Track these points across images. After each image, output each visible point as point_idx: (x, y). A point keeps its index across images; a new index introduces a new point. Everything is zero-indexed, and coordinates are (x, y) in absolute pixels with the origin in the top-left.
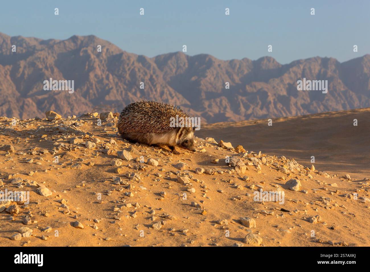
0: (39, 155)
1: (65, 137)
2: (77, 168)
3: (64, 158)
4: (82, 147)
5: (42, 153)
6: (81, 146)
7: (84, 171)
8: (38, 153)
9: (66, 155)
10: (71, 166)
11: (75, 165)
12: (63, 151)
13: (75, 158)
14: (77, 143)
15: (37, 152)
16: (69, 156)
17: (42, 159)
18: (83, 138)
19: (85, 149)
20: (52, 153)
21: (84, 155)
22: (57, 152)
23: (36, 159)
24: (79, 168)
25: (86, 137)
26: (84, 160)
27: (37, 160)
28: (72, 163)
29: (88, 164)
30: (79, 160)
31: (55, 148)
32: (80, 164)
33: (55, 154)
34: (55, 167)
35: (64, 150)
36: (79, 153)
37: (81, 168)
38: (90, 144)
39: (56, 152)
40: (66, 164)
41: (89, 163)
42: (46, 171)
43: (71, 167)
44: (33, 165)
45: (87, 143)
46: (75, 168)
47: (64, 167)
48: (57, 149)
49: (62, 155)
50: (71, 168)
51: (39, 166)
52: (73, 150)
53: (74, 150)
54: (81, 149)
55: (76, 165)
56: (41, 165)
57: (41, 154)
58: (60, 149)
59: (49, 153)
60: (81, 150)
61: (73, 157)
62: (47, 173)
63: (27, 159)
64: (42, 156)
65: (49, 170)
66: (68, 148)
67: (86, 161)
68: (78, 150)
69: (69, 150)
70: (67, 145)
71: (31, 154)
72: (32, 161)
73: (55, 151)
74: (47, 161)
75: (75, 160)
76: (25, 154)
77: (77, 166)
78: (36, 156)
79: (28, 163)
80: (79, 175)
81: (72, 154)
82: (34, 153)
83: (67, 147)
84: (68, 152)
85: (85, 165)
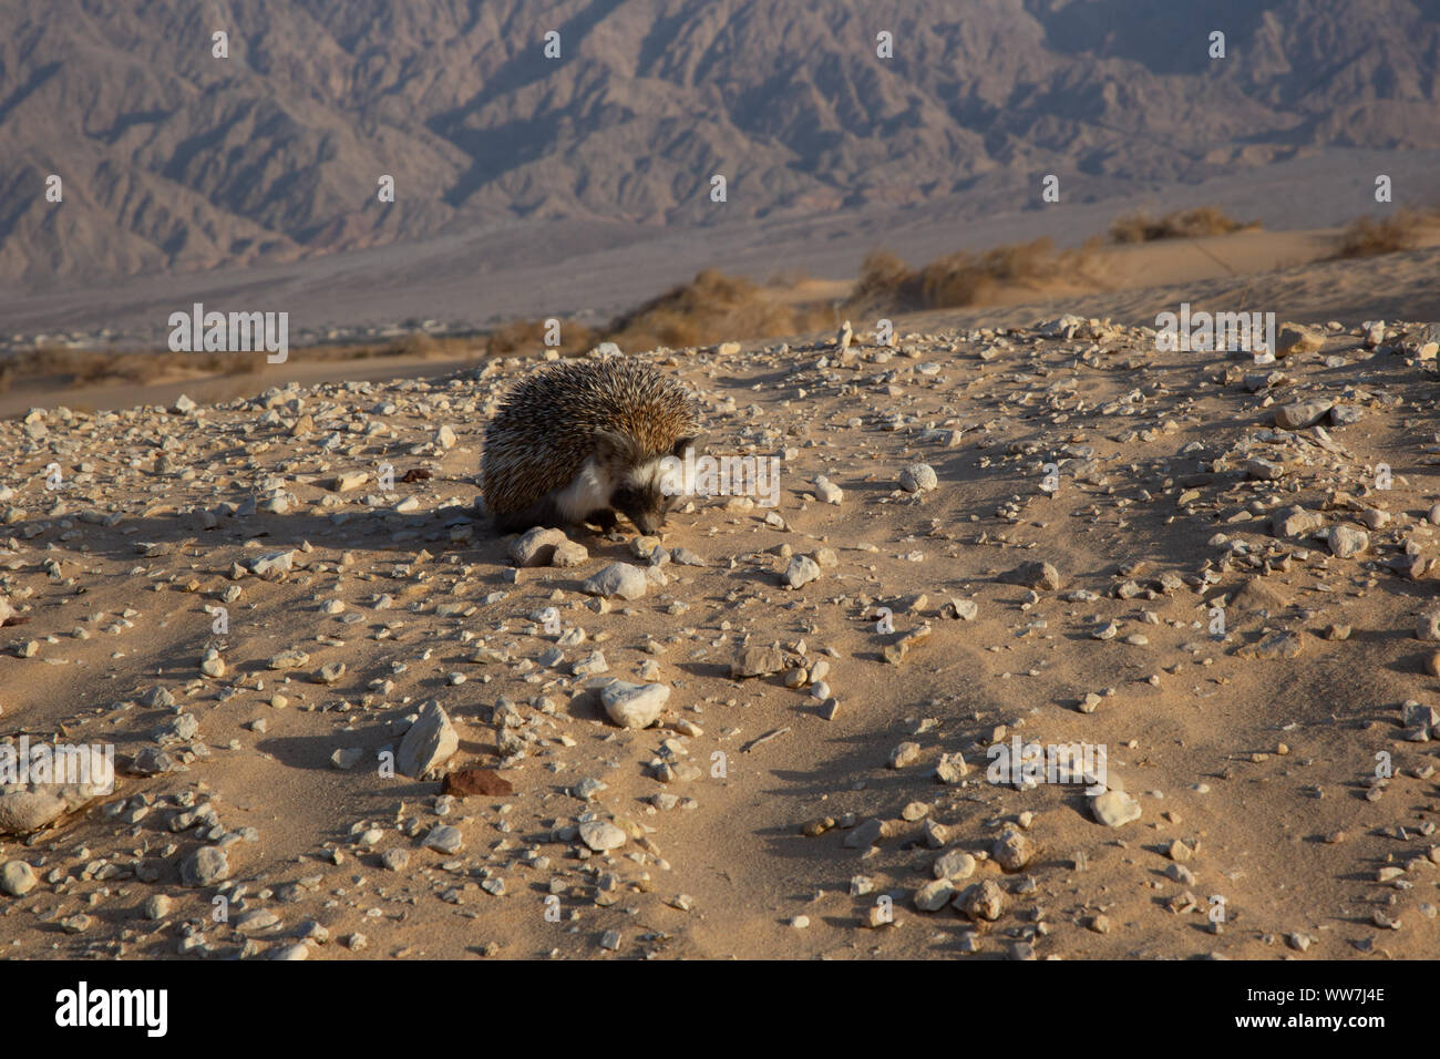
0: (1145, 596)
1: (1259, 505)
2: (1282, 652)
3: (1241, 608)
4: (1314, 553)
5: (1159, 588)
6: (1312, 548)
7: (1308, 668)
8: (1142, 590)
9: (1245, 593)
10: (1260, 644)
11: (1274, 641)
12: (1240, 575)
13: (1280, 605)
14: (1299, 534)
15: (1140, 584)
16: (1259, 596)
17: (1153, 616)
18: (1324, 505)
19: (1326, 562)
20: (1195, 588)
21: (1316, 590)
22: (1216, 580)
23: (1129, 618)
24: (1287, 652)
25: (1336, 501)
26: (1312, 615)
27: (1133, 624)
28: (1266, 630)
29: (1324, 634)
30: (1296, 612)
31: (1210, 564)
32: (1294, 635)
33: (1205, 588)
34: (1196, 652)
35: (1241, 570)
36: (1302, 578)
37: (1297, 653)
38: (1349, 538)
39: (1209, 583)
40: (1244, 634)
41: (1330, 629)
42: (1156, 680)
43: (1256, 650)
44: (1113, 649)
45: (1332, 529)
46: (1275, 653)
47: (1231, 652)
48: (1217, 568)
49: (1234, 592)
50: (1258, 656)
51: (1133, 653)
52: (1278, 567)
53: (1282, 569)
54: (1310, 562)
55: (1279, 640)
56: (1142, 648)
57: (1153, 594)
58: (1227, 568)
59: (1185, 586)
60: (1310, 567)
61: (1273, 602)
62: (1158, 690)
63: (1098, 619)
64: (1154, 606)
65: (1170, 671)
66: (1259, 563)
67: (1316, 618)
68: (1295, 564)
69: (1261, 570)
70: (1258, 543)
71: (1118, 596)
72: (1112, 632)
73: (1208, 578)
74: (1172, 624)
75: (1281, 611)
76: (1095, 597)
77: (1281, 644)
78: (1134, 604)
79: (1100, 639)
80: (1283, 687)
81: (1268, 586)
82: (1129, 589)
83: (1253, 558)
84: (1258, 582)
85: (1312, 638)
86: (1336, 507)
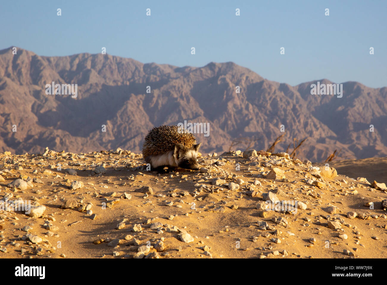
0: (179, 197)
1: (207, 178)
2: (220, 211)
3: (206, 201)
4: (225, 189)
5: (183, 195)
6: (224, 188)
7: (228, 215)
8: (178, 195)
9: (208, 197)
10: (214, 209)
11: (217, 208)
12: (205, 193)
13: (217, 201)
14: (220, 184)
15: (177, 194)
16: (211, 198)
17: (183, 201)
18: (225, 178)
19: (228, 191)
20: (193, 196)
21: (227, 198)
22: (198, 194)
23: (176, 201)
24: (221, 211)
25: (229, 177)
26: (227, 203)
27: (177, 203)
28: (215, 206)
29: (231, 207)
30: (222, 202)
31: (196, 190)
32: (223, 207)
33: (196, 196)
34: (196, 210)
35: (205, 192)
36: (222, 195)
37: (224, 212)
38: (234, 185)
39: (197, 194)
40: (209, 207)
41: (233, 206)
42: (187, 215)
43: (213, 210)
44: (173, 208)
45: (230, 184)
46: (218, 211)
47: (206, 210)
48: (199, 191)
49: (204, 197)
50: (213, 212)
51: (179, 209)
52: (216, 192)
53: (217, 192)
54: (224, 191)
55: (219, 208)
56: (181, 208)
57: (181, 196)
58: (201, 191)
59: (190, 195)
60: (224, 192)
61: (215, 200)
62: (188, 217)
63: (167, 201)
64: (182, 198)
65: (190, 213)
66: (210, 190)
67: (229, 204)
68: (220, 191)
69: (211, 192)
70: (209, 186)
71: (171, 196)
72: (171, 204)
73: (196, 193)
74: (188, 204)
75: (218, 202)
76: (164, 196)
77: (220, 209)
78: (176, 198)
79: (168, 206)
80: (222, 219)
81: (214, 196)
82: (174, 195)
83: (208, 189)
84: (210, 194)
85: (228, 208)
86: (228, 179)
